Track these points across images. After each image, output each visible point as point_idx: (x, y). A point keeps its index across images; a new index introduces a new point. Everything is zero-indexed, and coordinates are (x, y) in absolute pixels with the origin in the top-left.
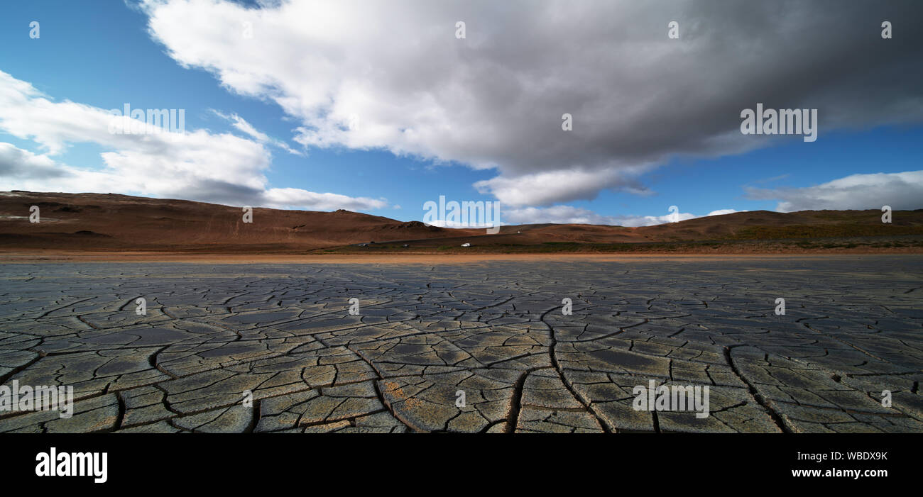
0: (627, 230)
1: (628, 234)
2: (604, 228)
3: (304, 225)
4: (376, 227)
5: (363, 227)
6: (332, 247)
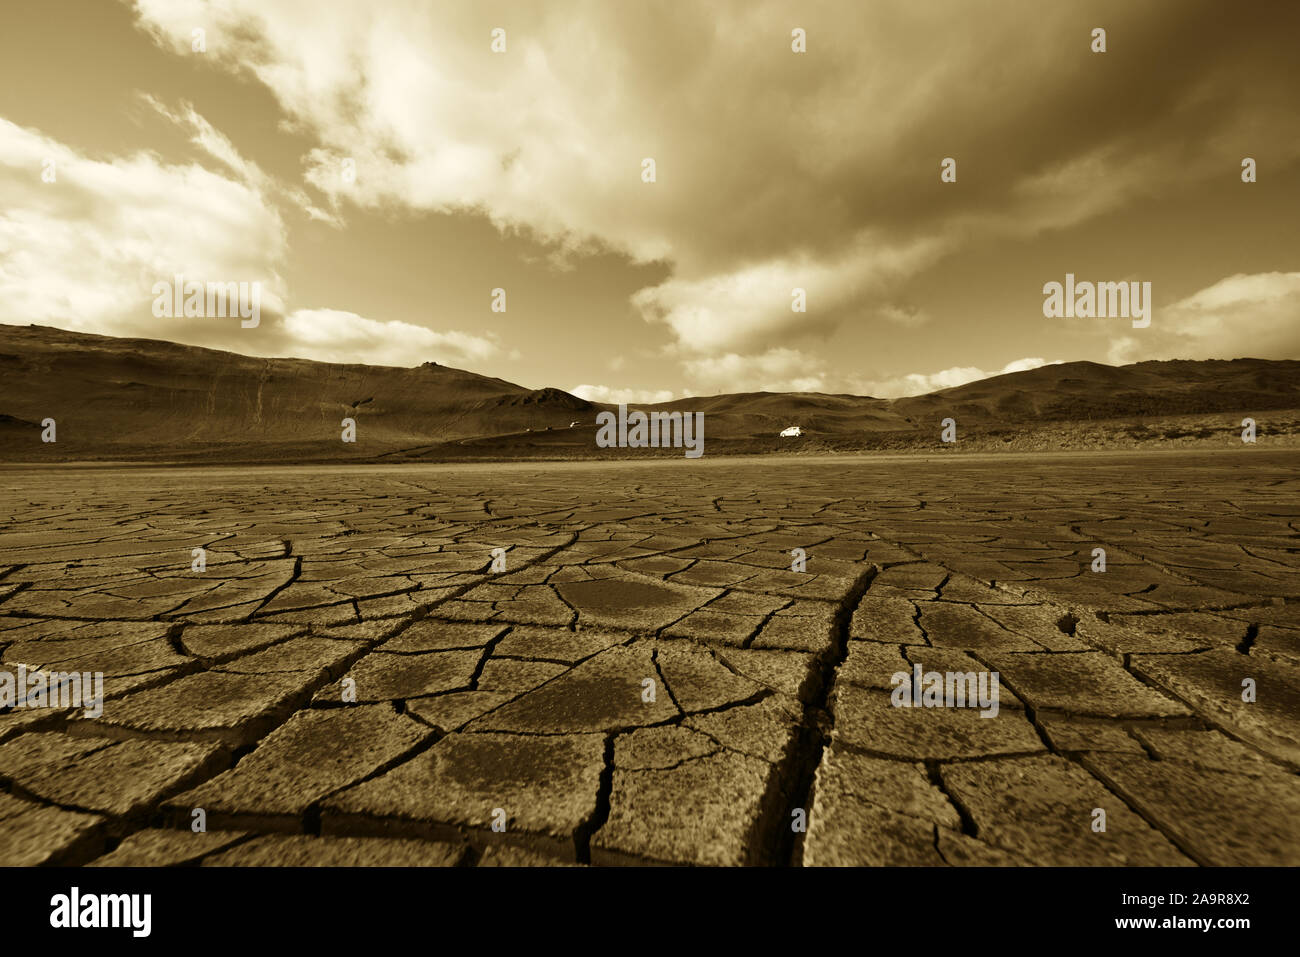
0: (881, 404)
1: (881, 414)
2: (846, 401)
3: (371, 399)
4: (488, 401)
5: (467, 402)
6: (418, 448)
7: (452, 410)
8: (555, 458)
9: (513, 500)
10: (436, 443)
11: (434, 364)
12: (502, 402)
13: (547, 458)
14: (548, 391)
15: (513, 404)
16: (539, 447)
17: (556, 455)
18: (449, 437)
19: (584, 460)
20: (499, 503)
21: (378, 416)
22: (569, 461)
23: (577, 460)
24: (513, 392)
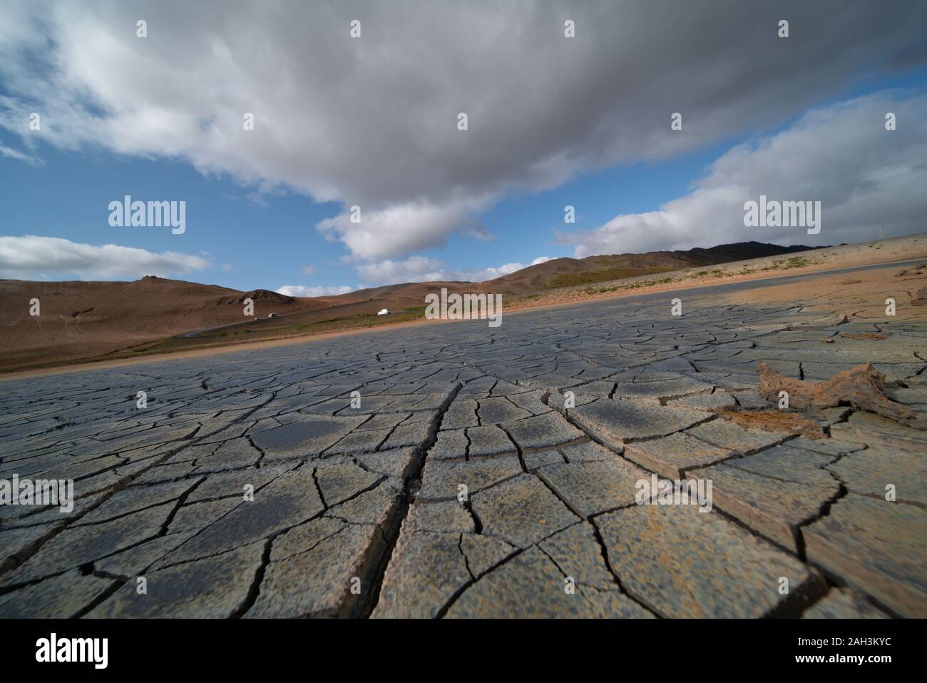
3: (92, 309)
4: (208, 302)
5: (188, 305)
6: (145, 343)
7: (175, 311)
8: (269, 338)
9: (228, 375)
10: (162, 339)
11: (154, 277)
12: (219, 303)
13: (262, 339)
14: (256, 292)
15: (230, 303)
16: (255, 331)
17: (269, 336)
18: (175, 332)
19: (291, 337)
20: (216, 381)
21: (101, 322)
22: (280, 339)
23: (286, 338)
24: (229, 294)
